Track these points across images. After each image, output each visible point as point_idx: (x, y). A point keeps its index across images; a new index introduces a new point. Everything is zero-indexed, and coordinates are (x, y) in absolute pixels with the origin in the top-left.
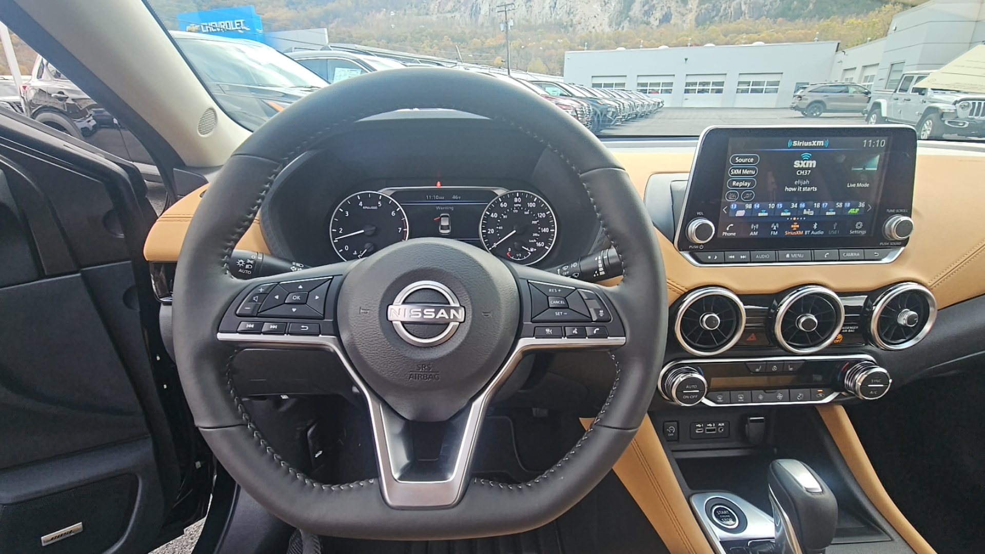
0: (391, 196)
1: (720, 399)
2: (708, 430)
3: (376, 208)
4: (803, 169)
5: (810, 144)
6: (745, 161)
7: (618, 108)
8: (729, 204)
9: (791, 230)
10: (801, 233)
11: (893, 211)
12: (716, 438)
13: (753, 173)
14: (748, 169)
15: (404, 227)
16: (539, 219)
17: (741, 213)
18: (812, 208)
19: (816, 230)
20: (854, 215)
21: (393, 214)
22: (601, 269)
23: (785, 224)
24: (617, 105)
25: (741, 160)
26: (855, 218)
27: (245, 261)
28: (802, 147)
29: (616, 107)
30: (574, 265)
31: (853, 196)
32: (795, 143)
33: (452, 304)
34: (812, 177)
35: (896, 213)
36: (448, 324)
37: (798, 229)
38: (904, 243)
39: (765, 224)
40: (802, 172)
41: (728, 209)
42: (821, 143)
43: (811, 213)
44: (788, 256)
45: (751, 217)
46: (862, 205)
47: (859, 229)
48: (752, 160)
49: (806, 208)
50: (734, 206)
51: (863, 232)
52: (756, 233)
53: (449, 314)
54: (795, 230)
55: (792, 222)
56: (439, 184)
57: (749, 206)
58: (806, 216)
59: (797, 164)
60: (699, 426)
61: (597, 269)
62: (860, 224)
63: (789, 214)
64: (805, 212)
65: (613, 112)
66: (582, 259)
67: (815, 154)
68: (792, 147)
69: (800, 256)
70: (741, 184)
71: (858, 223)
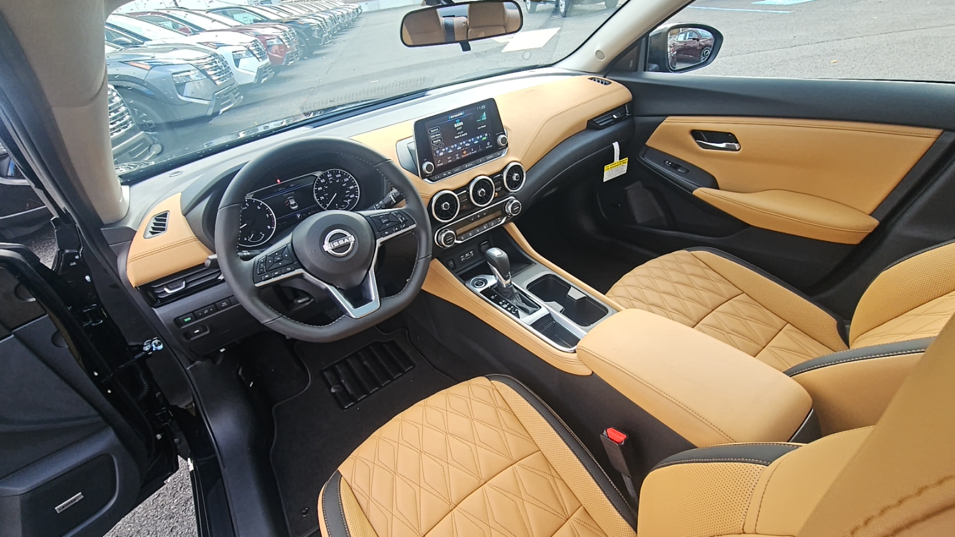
0: (253, 198)
1: (463, 238)
2: (467, 257)
3: (246, 208)
4: (458, 127)
5: (457, 115)
6: (435, 130)
7: (320, 25)
8: (435, 151)
9: (464, 154)
10: (468, 154)
11: (498, 134)
12: (472, 258)
13: (440, 134)
14: (438, 134)
15: (269, 213)
16: (346, 182)
17: (441, 154)
18: (469, 143)
19: (473, 151)
20: (484, 140)
21: (259, 208)
22: (394, 200)
23: (461, 152)
24: (319, 23)
25: (433, 131)
26: (486, 141)
28: (455, 118)
29: (319, 25)
30: (381, 202)
31: (482, 132)
32: (452, 117)
33: (348, 236)
34: (464, 128)
35: (500, 135)
36: (350, 244)
37: (466, 153)
38: (507, 146)
39: (453, 155)
40: (459, 128)
41: (436, 154)
42: (461, 114)
43: (468, 145)
44: (466, 166)
45: (446, 154)
46: (486, 135)
47: (489, 145)
48: (437, 129)
49: (466, 143)
50: (438, 152)
51: (491, 146)
52: (451, 161)
53: (348, 239)
54: (465, 154)
55: (463, 151)
56: (278, 181)
57: (443, 150)
58: (467, 146)
59: (456, 126)
60: (462, 257)
61: (392, 201)
63: (460, 148)
64: (466, 145)
65: (317, 30)
66: (383, 198)
67: (461, 119)
68: (451, 119)
69: (471, 165)
70: (437, 141)
71: (488, 142)
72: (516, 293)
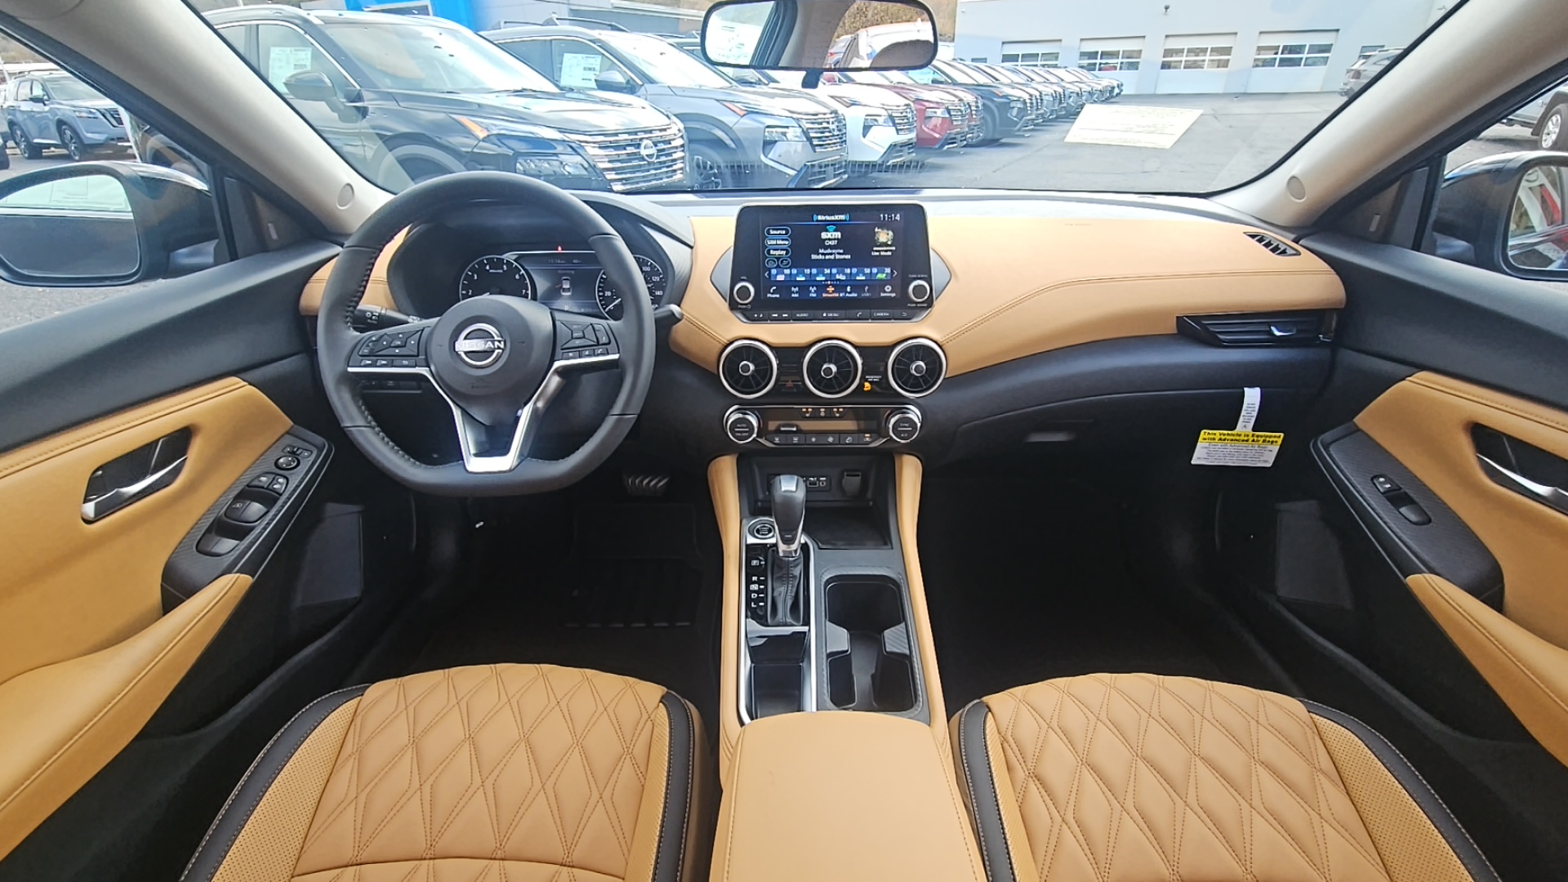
0: (515, 260)
1: (776, 439)
3: (501, 271)
4: (829, 239)
5: (832, 218)
6: (778, 232)
8: (769, 270)
9: (828, 292)
10: (837, 295)
11: (915, 276)
12: (820, 490)
13: (787, 242)
14: (783, 240)
15: (527, 290)
17: (781, 278)
18: (844, 274)
19: (850, 293)
20: (881, 280)
21: (517, 277)
23: (821, 287)
25: (775, 232)
26: (883, 283)
27: (372, 313)
28: (826, 221)
31: (881, 262)
32: (820, 218)
33: (496, 338)
34: (840, 244)
35: (918, 278)
36: (493, 352)
37: (833, 292)
38: (928, 304)
39: (803, 287)
40: (830, 243)
41: (770, 274)
42: (842, 217)
43: (843, 277)
44: (825, 315)
45: (790, 282)
46: (888, 270)
47: (888, 291)
48: (784, 232)
49: (838, 273)
50: (774, 271)
51: (893, 295)
52: (797, 295)
53: (494, 344)
54: (831, 293)
55: (828, 286)
56: (560, 248)
57: (787, 271)
58: (839, 280)
59: (824, 235)
62: (888, 288)
63: (823, 278)
64: (838, 277)
65: (1019, 108)
67: (838, 226)
68: (818, 221)
69: (835, 315)
70: (777, 253)
71: (888, 286)
72: (794, 577)
